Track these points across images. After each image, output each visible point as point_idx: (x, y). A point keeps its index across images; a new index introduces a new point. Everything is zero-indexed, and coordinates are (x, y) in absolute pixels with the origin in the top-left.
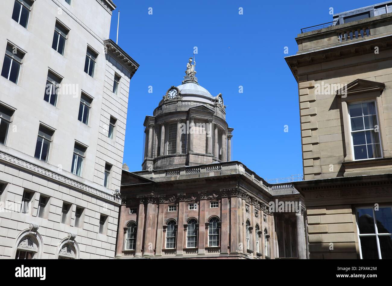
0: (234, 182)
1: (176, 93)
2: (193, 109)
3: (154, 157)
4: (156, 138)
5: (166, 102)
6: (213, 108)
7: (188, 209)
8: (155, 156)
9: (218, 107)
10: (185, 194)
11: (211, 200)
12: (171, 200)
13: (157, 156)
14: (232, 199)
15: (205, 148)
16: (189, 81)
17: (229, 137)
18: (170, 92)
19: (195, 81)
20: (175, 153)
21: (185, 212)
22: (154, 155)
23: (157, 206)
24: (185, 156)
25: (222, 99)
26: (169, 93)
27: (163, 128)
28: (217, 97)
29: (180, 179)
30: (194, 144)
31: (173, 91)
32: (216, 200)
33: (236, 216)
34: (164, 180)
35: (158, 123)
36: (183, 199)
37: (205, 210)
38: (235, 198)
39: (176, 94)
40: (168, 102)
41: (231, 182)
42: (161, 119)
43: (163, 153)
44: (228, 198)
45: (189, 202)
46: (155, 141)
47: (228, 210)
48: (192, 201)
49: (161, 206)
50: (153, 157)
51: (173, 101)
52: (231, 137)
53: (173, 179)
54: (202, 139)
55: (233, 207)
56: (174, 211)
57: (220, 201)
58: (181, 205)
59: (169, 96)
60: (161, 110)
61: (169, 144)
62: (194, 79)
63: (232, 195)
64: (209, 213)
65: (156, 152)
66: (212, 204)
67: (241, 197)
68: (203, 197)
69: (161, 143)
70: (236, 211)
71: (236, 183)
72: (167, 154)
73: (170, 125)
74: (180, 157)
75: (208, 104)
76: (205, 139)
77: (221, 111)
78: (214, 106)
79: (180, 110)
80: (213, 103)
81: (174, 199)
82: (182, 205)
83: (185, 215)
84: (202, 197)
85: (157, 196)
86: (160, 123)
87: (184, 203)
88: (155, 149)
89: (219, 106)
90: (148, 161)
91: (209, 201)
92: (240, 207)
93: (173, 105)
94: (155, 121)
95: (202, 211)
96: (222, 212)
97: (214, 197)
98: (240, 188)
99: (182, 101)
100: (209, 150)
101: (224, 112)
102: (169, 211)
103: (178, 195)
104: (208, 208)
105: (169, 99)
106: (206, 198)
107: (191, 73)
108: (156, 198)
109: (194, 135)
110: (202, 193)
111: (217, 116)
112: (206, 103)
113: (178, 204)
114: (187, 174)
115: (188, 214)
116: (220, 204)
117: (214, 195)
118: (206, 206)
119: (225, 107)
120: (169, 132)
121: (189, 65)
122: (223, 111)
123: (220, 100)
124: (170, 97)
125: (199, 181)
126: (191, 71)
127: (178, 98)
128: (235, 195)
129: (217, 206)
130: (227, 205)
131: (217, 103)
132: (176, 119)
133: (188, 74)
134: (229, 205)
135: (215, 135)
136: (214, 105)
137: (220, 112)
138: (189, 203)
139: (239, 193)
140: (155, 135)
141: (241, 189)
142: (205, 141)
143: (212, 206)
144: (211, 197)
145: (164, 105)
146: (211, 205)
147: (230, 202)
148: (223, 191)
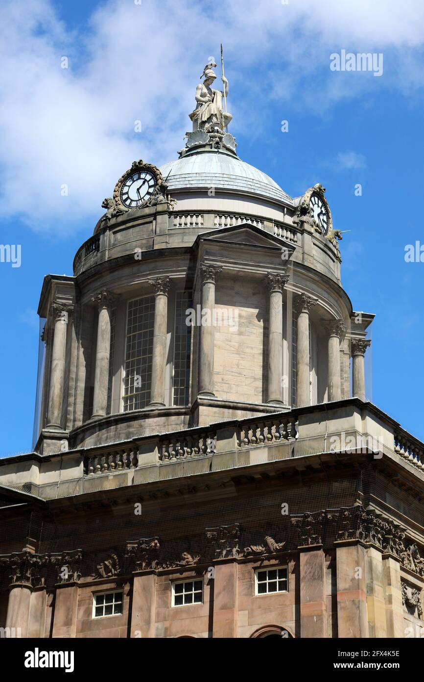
0: (346, 484)
1: (150, 187)
2: (210, 238)
3: (74, 426)
4: (79, 354)
5: (113, 221)
6: (289, 235)
7: (166, 604)
8: (74, 420)
9: (310, 233)
10: (155, 543)
11: (258, 564)
12: (102, 571)
13: (84, 421)
14: (341, 553)
15: (260, 384)
16: (204, 146)
17: (357, 349)
18: (128, 183)
19: (224, 147)
20: (148, 404)
21: (158, 614)
22: (71, 417)
23: (49, 599)
24: (185, 414)
25: (324, 204)
26: (125, 190)
27: (104, 316)
28: (306, 197)
29: (135, 483)
30: (217, 367)
31: (139, 178)
32: (277, 562)
33: (357, 623)
34: (78, 491)
35: (85, 300)
36: (149, 564)
37: (234, 606)
38: (353, 549)
39: (151, 190)
40: (120, 219)
41: (336, 484)
42: (98, 284)
43: (102, 409)
44: (327, 552)
45: (171, 576)
46: (77, 367)
47: (327, 602)
48: (184, 569)
49: (61, 597)
50: (70, 424)
51: (140, 213)
52: (365, 347)
53: (110, 485)
54: (248, 350)
55: (347, 586)
56: (113, 615)
57: (292, 564)
58: (140, 590)
59: (126, 200)
60: (98, 251)
61: (127, 375)
62: (221, 138)
63: (341, 536)
64: (251, 616)
65: (80, 407)
66: (261, 577)
67: (378, 545)
68: (224, 552)
69: (98, 371)
70: (357, 605)
71: (356, 490)
72: (122, 411)
73: (131, 304)
74: (163, 418)
75: (270, 220)
76: (261, 351)
77: (322, 247)
78: (293, 230)
79: (163, 246)
80: (289, 220)
81: (114, 566)
82: (146, 589)
83: (157, 629)
84: (221, 553)
85: (49, 556)
86: (93, 299)
87: (152, 577)
88: (75, 396)
89: (312, 230)
90: (49, 441)
91: (250, 566)
92: (377, 587)
93: (138, 228)
94: (74, 294)
95: (224, 607)
96: (303, 612)
97: (268, 550)
98: (372, 507)
99: (171, 214)
100: (273, 387)
101: (336, 252)
102: (94, 616)
103: (129, 547)
104: (246, 595)
105: (126, 209)
106: (239, 557)
107: (210, 119)
108: (44, 565)
109: (217, 335)
110: (221, 534)
111: (306, 264)
112: (261, 219)
113: (128, 584)
114: (166, 461)
115: (167, 624)
116: (292, 577)
117: (270, 540)
118: (239, 587)
119: (337, 235)
120: (129, 332)
121: (205, 90)
122: (330, 249)
123: (317, 210)
124: (128, 202)
125: (208, 488)
126: (210, 110)
127: (155, 205)
128: (351, 535)
129: (284, 586)
130: (321, 577)
131: (304, 218)
132: (150, 279)
133: (199, 121)
134: (330, 581)
135: (300, 336)
136: (295, 225)
137: (316, 252)
138: (172, 581)
139: (368, 530)
140: (75, 344)
141: (378, 512)
142: (261, 358)
143: (262, 588)
144: (258, 548)
145: (108, 233)
146: (257, 582)
147: (333, 567)
148: (305, 523)
